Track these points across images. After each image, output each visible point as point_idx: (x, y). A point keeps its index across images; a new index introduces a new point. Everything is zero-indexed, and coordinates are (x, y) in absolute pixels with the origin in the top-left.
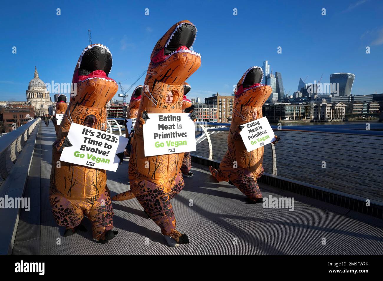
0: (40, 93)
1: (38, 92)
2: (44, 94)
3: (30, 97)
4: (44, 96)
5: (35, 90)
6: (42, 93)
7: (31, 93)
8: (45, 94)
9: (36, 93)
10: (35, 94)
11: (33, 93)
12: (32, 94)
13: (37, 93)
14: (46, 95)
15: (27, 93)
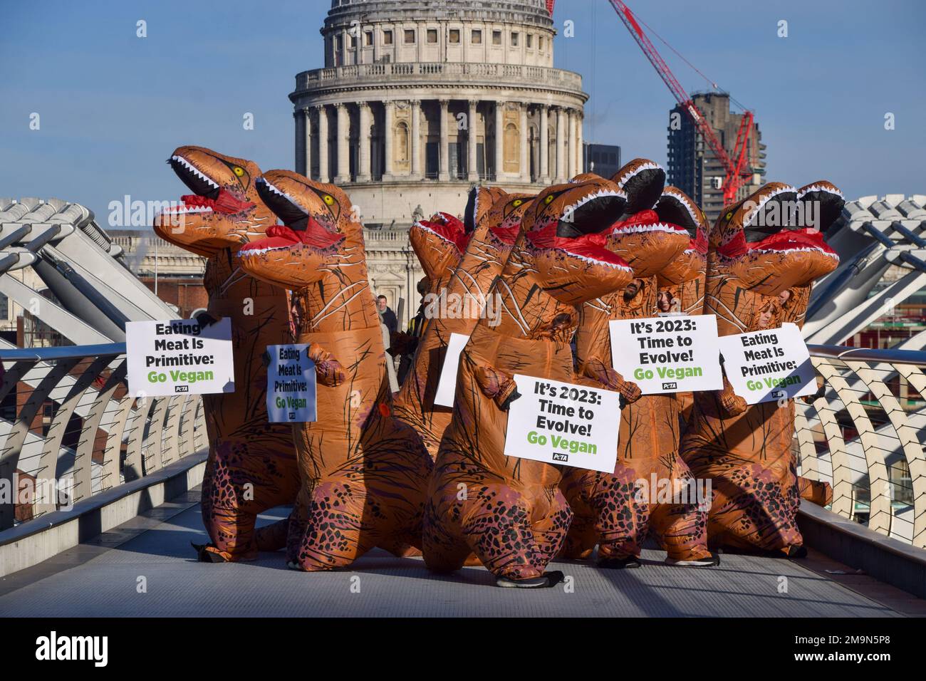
0: (459, 107)
1: (445, 95)
2: (512, 126)
3: (333, 171)
4: (513, 153)
5: (407, 69)
6: (487, 109)
7: (354, 110)
8: (523, 120)
9: (417, 110)
10: (403, 125)
11: (379, 109)
12: (367, 118)
13: (431, 109)
14: (534, 140)
15: (299, 115)
